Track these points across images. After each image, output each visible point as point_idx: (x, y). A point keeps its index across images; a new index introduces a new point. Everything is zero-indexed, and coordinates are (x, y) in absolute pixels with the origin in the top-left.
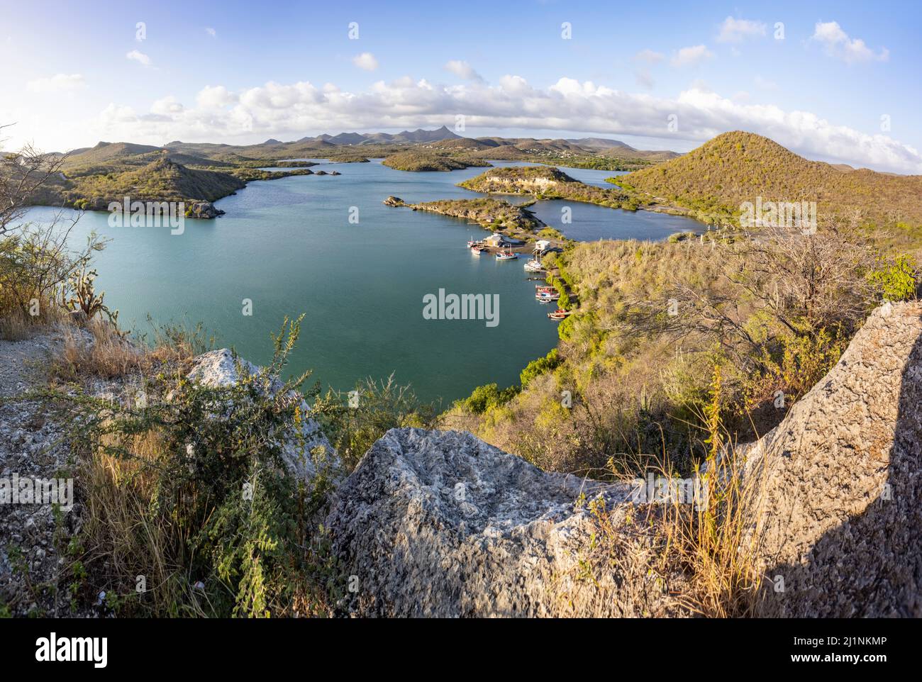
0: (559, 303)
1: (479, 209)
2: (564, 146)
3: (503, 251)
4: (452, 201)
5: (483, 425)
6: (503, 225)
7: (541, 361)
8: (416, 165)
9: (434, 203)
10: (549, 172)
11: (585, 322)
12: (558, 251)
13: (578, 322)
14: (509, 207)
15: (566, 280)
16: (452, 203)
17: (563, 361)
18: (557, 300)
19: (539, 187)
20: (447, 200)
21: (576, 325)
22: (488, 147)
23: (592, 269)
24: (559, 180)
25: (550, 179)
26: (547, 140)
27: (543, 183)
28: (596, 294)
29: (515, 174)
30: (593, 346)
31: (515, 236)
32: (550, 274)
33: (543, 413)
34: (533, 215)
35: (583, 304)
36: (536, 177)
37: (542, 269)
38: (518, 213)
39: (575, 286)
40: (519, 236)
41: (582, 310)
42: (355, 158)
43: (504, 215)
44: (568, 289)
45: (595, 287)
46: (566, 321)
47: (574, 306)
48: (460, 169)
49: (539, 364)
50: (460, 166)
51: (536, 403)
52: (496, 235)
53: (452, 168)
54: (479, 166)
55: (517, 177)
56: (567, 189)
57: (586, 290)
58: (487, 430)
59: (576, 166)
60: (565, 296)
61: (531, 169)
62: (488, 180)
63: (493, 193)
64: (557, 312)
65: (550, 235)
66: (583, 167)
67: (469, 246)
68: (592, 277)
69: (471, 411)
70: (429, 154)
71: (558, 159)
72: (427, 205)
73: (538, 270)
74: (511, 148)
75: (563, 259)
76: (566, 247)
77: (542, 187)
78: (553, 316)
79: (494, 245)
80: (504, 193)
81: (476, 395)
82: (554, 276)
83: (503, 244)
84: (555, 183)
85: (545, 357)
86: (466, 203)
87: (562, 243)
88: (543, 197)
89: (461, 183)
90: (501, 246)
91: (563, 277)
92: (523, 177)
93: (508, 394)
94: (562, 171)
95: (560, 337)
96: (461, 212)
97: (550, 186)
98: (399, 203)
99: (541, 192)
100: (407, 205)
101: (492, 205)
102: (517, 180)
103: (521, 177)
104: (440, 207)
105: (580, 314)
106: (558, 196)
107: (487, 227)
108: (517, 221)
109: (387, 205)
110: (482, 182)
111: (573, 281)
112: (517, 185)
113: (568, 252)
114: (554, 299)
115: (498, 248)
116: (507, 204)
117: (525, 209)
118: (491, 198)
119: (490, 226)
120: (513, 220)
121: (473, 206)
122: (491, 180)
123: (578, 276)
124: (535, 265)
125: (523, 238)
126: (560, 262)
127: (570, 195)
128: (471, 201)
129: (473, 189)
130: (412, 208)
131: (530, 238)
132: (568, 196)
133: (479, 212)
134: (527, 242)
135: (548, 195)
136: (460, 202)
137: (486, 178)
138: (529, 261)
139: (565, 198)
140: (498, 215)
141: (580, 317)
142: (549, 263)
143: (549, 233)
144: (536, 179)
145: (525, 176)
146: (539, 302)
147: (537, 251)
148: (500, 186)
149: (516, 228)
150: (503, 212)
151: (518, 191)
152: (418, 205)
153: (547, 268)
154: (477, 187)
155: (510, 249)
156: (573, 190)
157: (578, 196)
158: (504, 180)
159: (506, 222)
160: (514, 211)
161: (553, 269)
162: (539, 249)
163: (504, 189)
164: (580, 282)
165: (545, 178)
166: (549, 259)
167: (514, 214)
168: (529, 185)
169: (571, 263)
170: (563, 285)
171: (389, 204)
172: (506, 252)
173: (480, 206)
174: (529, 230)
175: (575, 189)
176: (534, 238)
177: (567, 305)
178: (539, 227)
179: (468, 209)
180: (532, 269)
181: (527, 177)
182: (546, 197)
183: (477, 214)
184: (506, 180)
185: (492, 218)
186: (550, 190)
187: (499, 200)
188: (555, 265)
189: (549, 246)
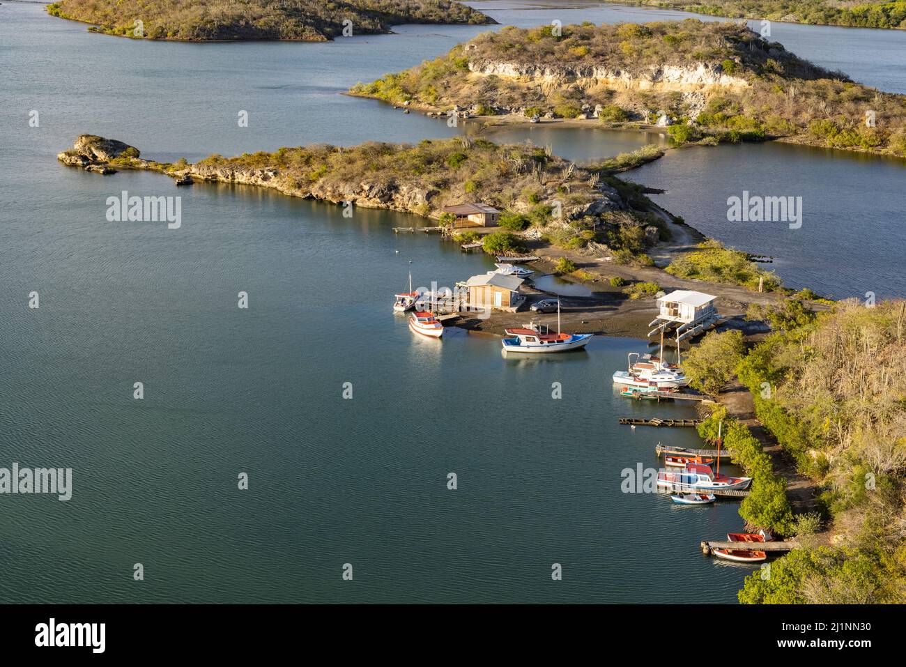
0: (744, 510)
1: (438, 176)
3: (531, 326)
4: (332, 150)
6: (532, 233)
8: (188, 17)
9: (263, 158)
10: (715, 45)
11: (847, 581)
12: (749, 330)
13: (817, 579)
14: (557, 170)
15: (776, 433)
16: (332, 159)
18: (738, 500)
19: (678, 97)
24: (760, 73)
25: (720, 69)
27: (693, 82)
29: (580, 51)
31: (581, 273)
32: (715, 410)
34: (650, 196)
35: (842, 519)
36: (664, 60)
37: (683, 389)
38: (590, 193)
39: (814, 453)
40: (593, 274)
41: (836, 539)
43: (537, 199)
44: (783, 463)
46: (772, 572)
47: (806, 522)
48: (364, 31)
50: (366, 23)
52: (504, 270)
53: (334, 30)
54: (442, 22)
55: (589, 61)
56: (790, 107)
57: (857, 470)
59: (829, 18)
60: (771, 487)
61: (644, 33)
62: (475, 74)
63: (496, 119)
64: (738, 539)
65: (717, 270)
66: (859, 20)
67: (399, 309)
72: (235, 165)
73: (667, 394)
75: (767, 357)
76: (781, 317)
77: (690, 100)
78: (724, 552)
79: (498, 304)
80: (537, 119)
82: (729, 417)
83: (530, 300)
84: (743, 83)
86: (387, 158)
87: (766, 303)
88: (693, 137)
89: (367, 87)
90: (524, 308)
91: (765, 420)
92: (613, 61)
96: (366, 188)
97: (722, 95)
98: (122, 161)
99: (683, 117)
100: (152, 165)
101: (491, 162)
102: (590, 74)
103: (604, 63)
104: (284, 172)
105: (826, 552)
106: (752, 130)
107: (470, 241)
108: (588, 219)
109: (73, 166)
110: (454, 77)
111: (804, 436)
112: (589, 91)
113: (789, 335)
114: (728, 493)
115: (512, 317)
116: (550, 160)
117: (622, 177)
118: (485, 138)
119: (480, 236)
120: (573, 218)
121: (416, 168)
122: (488, 73)
123: (827, 420)
124: (658, 377)
125: (611, 279)
126: (757, 369)
127: (803, 126)
128: (407, 148)
129: (414, 105)
130: (174, 176)
131: (636, 281)
132: (796, 133)
133: (438, 185)
134: (626, 296)
135: (712, 129)
136: (364, 152)
137: (466, 66)
138: (633, 362)
139: (781, 140)
140: (515, 197)
141: (826, 562)
142: (709, 370)
143: (715, 263)
144: (666, 68)
145: (621, 59)
146: (673, 502)
147: (664, 325)
148: (524, 95)
149: (584, 245)
150: (535, 187)
151: (592, 112)
152: (199, 165)
153: (702, 389)
154: (431, 98)
155: (558, 319)
156: (816, 110)
157: (834, 130)
158: (537, 73)
159: (544, 225)
160: (576, 183)
161: (726, 392)
162: (672, 319)
163: (539, 105)
164: (834, 441)
165: (701, 68)
166: (712, 355)
167: (576, 195)
168: (638, 90)
169: (799, 374)
170: (766, 449)
171: (80, 162)
172: (544, 328)
173: (442, 166)
174: (635, 252)
175: (822, 105)
176: (656, 281)
177: (777, 519)
178: (674, 242)
179: (394, 179)
180: (643, 390)
181: (628, 61)
182: (704, 135)
183: (429, 196)
184: (548, 71)
185: (492, 210)
186: (721, 108)
187: (518, 144)
188: (736, 377)
189: (715, 311)
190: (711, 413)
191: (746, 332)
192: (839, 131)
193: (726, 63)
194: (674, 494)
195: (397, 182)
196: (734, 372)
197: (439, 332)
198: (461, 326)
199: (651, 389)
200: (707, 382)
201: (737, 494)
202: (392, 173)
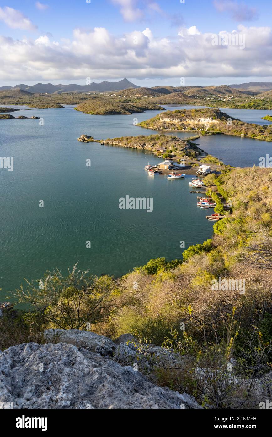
0: (215, 210)
1: (154, 142)
2: (227, 91)
3: (172, 173)
4: (132, 137)
5: (154, 281)
6: (173, 154)
7: (198, 246)
8: (103, 110)
9: (118, 139)
10: (212, 113)
11: (236, 224)
12: (217, 174)
13: (229, 223)
14: (178, 141)
15: (222, 194)
16: (132, 139)
17: (216, 247)
18: (214, 208)
19: (203, 125)
20: (128, 136)
21: (228, 225)
22: (161, 94)
23: (245, 187)
24: (221, 119)
25: (212, 119)
26: (212, 86)
27: (207, 122)
28: (246, 206)
29: (183, 115)
30: (241, 241)
32: (209, 190)
33: (197, 277)
34: (198, 146)
35: (235, 212)
36: (201, 117)
37: (203, 185)
38: (185, 145)
39: (229, 198)
41: (233, 216)
42: (51, 105)
43: (174, 147)
44: (223, 200)
45: (245, 201)
46: (220, 222)
47: (227, 212)
48: (139, 112)
49: (197, 248)
50: (139, 110)
51: (193, 271)
52: (167, 161)
53: (132, 112)
54: (154, 110)
55: (185, 117)
56: (227, 126)
57: (238, 202)
58: (157, 284)
59: (237, 107)
60: (220, 205)
61: (197, 111)
62: (161, 121)
63: (166, 130)
64: (213, 215)
65: (211, 161)
66: (243, 107)
67: (146, 169)
68: (244, 193)
69: (145, 273)
70: (113, 100)
71: (220, 102)
72: (113, 140)
73: (200, 187)
74: (181, 95)
75: (221, 179)
76: (224, 171)
77: (206, 125)
78: (210, 218)
79: (166, 168)
80: (174, 130)
81: (150, 264)
82: (212, 191)
83: (172, 167)
84: (217, 121)
85: (202, 244)
86: (143, 138)
87: (220, 168)
88: (206, 133)
89: (139, 123)
90: (171, 169)
91: (220, 192)
92: (190, 117)
93: (173, 264)
94: (224, 112)
95: (215, 232)
96: (139, 145)
97: (213, 124)
98: (90, 140)
99: (204, 129)
100: (96, 141)
101: (165, 139)
102: (185, 120)
103: (188, 118)
104: (122, 142)
105: (231, 218)
106: (219, 132)
107: (160, 155)
108: (184, 151)
109: (81, 141)
110: (157, 121)
111: (227, 195)
112: (185, 124)
113: (225, 174)
114: (211, 206)
115: (168, 171)
116: (177, 138)
117: (191, 142)
118: (163, 134)
119: (162, 154)
120: (181, 150)
121: (149, 140)
122: (164, 120)
123: (232, 192)
124: (198, 183)
125: (189, 163)
126: (218, 181)
127: (230, 131)
128: (147, 136)
129: (149, 127)
130: (101, 143)
131: (194, 164)
132: (228, 132)
133: (154, 144)
134: (192, 167)
135: (210, 131)
136: (139, 137)
137: (159, 119)
138: (193, 180)
139: (225, 134)
140: (169, 146)
141: (231, 220)
142: (209, 182)
143: (210, 160)
144: (201, 119)
145: (192, 117)
146: (200, 208)
147: (199, 172)
148: (171, 125)
149: (183, 156)
150: (173, 144)
151: (185, 128)
152: (106, 141)
153: (207, 185)
154: (152, 126)
155: (179, 171)
156: (233, 127)
157: (236, 131)
158: (174, 120)
159: (175, 152)
160: (182, 143)
161: (212, 186)
162: (201, 171)
163: (174, 127)
164: (234, 196)
165: (208, 118)
166: (209, 179)
167: (182, 146)
168: (195, 123)
169: (227, 182)
170: (220, 198)
171: (82, 140)
172: (175, 173)
173: (154, 140)
174: (194, 158)
175: (234, 126)
176: (198, 163)
177: (221, 212)
178: (202, 155)
179: (145, 143)
180: (195, 186)
181: (193, 117)
182: (209, 133)
183: (152, 146)
184: (176, 120)
185: (165, 149)
186: (212, 127)
187: (170, 135)
188: (214, 183)
189: (210, 170)
190: (208, 190)
191: (216, 174)
192: (237, 132)
193: (214, 117)
194: (200, 206)
195: (145, 144)
196: (213, 182)
197: (154, 174)
198: (158, 173)
199: (196, 185)
200: (208, 184)
201: (213, 206)
202: (144, 142)
